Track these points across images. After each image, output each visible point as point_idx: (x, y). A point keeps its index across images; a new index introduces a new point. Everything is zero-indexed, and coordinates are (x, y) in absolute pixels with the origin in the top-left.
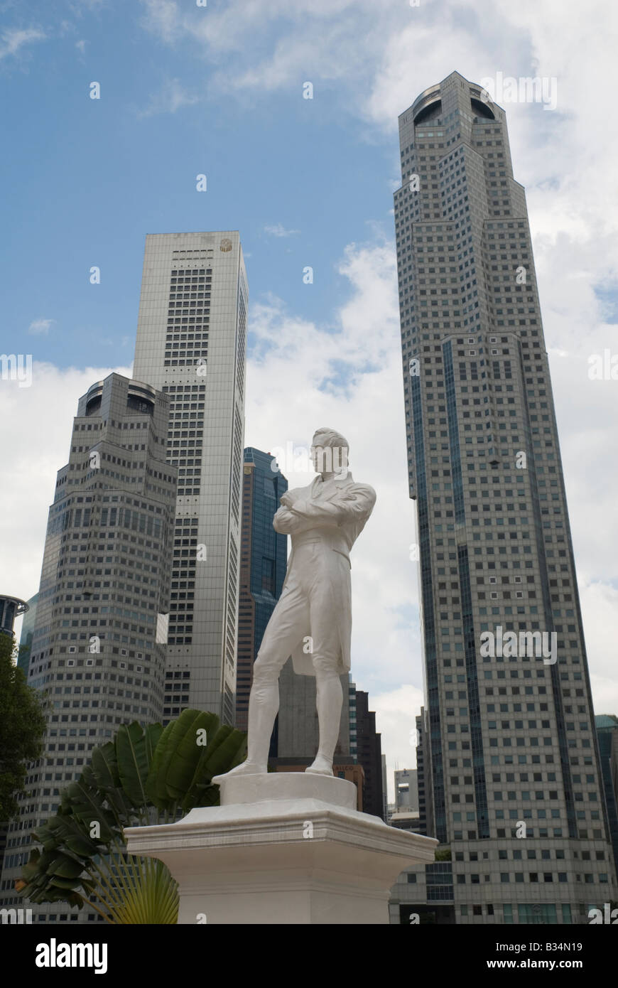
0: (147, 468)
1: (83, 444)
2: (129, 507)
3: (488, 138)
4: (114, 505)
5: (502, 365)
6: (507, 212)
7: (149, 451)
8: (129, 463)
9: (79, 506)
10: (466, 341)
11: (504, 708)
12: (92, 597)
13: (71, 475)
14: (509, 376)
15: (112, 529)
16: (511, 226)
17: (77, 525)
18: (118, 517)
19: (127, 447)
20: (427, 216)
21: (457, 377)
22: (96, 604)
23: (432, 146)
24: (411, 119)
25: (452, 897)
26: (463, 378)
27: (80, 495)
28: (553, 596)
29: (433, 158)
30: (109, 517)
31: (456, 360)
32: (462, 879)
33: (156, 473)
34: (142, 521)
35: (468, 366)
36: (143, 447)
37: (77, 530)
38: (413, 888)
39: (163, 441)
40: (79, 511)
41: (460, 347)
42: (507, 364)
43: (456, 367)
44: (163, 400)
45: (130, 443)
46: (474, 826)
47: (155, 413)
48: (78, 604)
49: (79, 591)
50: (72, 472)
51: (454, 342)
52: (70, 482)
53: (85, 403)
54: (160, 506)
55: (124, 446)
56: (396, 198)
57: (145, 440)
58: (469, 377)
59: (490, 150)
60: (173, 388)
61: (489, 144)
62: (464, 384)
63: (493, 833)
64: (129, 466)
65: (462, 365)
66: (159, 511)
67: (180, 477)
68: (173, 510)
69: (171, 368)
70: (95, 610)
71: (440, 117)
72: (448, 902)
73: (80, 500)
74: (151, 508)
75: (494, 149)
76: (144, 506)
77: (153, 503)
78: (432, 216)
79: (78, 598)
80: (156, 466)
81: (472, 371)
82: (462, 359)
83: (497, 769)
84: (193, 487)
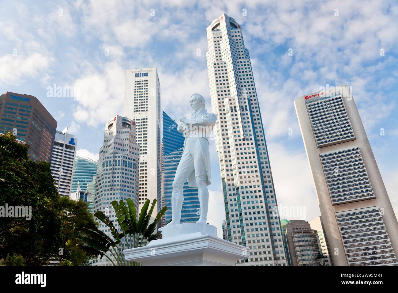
0: (130, 146)
1: (108, 139)
2: (124, 159)
3: (236, 34)
4: (119, 159)
5: (244, 107)
7: (130, 140)
8: (123, 145)
9: (108, 160)
10: (232, 100)
11: (251, 219)
12: (113, 190)
14: (247, 110)
15: (119, 167)
17: (107, 166)
18: (120, 163)
19: (122, 139)
20: (217, 60)
21: (230, 112)
22: (114, 192)
23: (218, 37)
24: (211, 29)
27: (108, 156)
28: (265, 181)
29: (218, 41)
30: (117, 163)
31: (229, 106)
33: (132, 147)
34: (129, 164)
35: (233, 108)
36: (128, 139)
37: (107, 168)
39: (134, 137)
40: (107, 161)
41: (230, 102)
42: (246, 106)
44: (134, 124)
45: (124, 138)
47: (131, 128)
48: (108, 192)
49: (109, 188)
50: (104, 149)
51: (228, 100)
52: (104, 152)
53: (108, 126)
54: (134, 158)
55: (121, 139)
57: (128, 137)
58: (234, 111)
60: (137, 120)
61: (236, 36)
62: (232, 113)
64: (123, 146)
65: (231, 108)
66: (134, 160)
67: (140, 149)
68: (139, 159)
69: (136, 113)
70: (114, 194)
71: (220, 28)
73: (108, 158)
74: (131, 159)
75: (238, 38)
76: (129, 159)
77: (132, 158)
78: (219, 60)
79: (108, 190)
80: (132, 145)
81: (235, 109)
82: (231, 105)
83: (249, 239)
84: (145, 152)
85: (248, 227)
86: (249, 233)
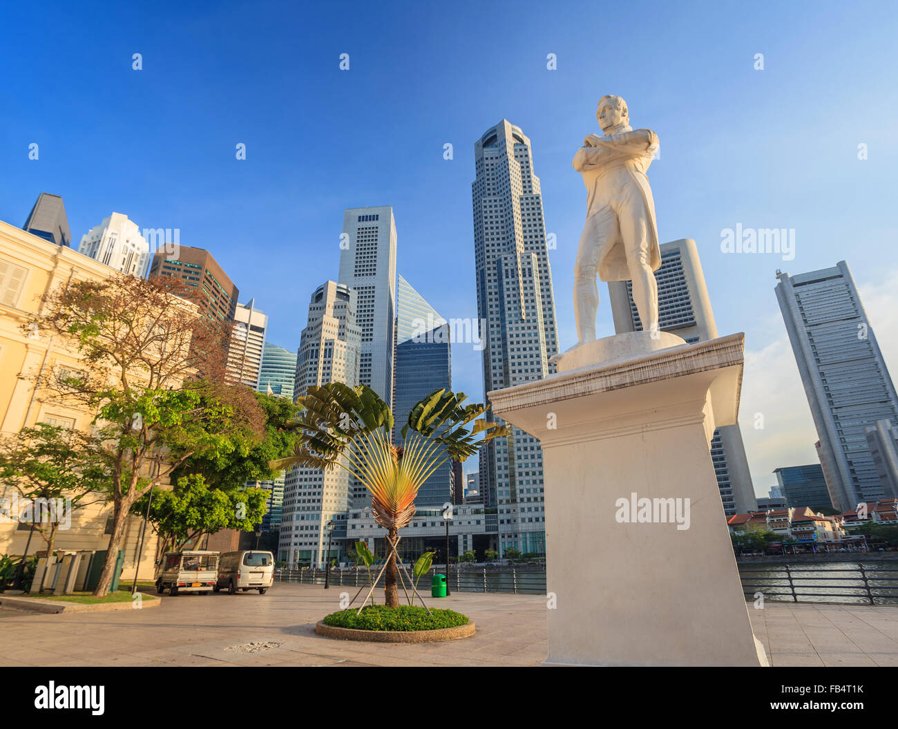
0: (346, 327)
1: (314, 317)
2: (337, 348)
3: (521, 153)
4: (330, 346)
5: (527, 270)
6: (530, 192)
7: (347, 319)
9: (313, 348)
10: (509, 259)
11: (526, 449)
13: (308, 333)
14: (530, 276)
16: (532, 198)
17: (312, 358)
18: (332, 352)
20: (489, 195)
21: (504, 277)
23: (492, 158)
24: (481, 144)
25: (497, 530)
26: (507, 277)
27: (313, 342)
29: (492, 165)
31: (504, 268)
32: (502, 522)
33: (351, 330)
35: (510, 271)
37: (312, 360)
38: (478, 526)
39: (354, 314)
40: (313, 351)
41: (506, 262)
42: (530, 269)
43: (504, 271)
46: (509, 497)
47: (350, 300)
51: (503, 259)
52: (308, 337)
53: (315, 297)
54: (353, 346)
56: (473, 186)
57: (345, 314)
58: (510, 277)
59: (522, 159)
60: (359, 288)
61: (521, 156)
62: (507, 280)
63: (518, 500)
65: (507, 271)
66: (352, 349)
69: (358, 277)
71: (496, 143)
72: (495, 533)
73: (313, 345)
74: (349, 348)
75: (524, 159)
78: (492, 194)
80: (351, 327)
81: (512, 273)
82: (506, 268)
83: (521, 470)
84: (369, 337)
85: (519, 453)
86: (520, 461)
